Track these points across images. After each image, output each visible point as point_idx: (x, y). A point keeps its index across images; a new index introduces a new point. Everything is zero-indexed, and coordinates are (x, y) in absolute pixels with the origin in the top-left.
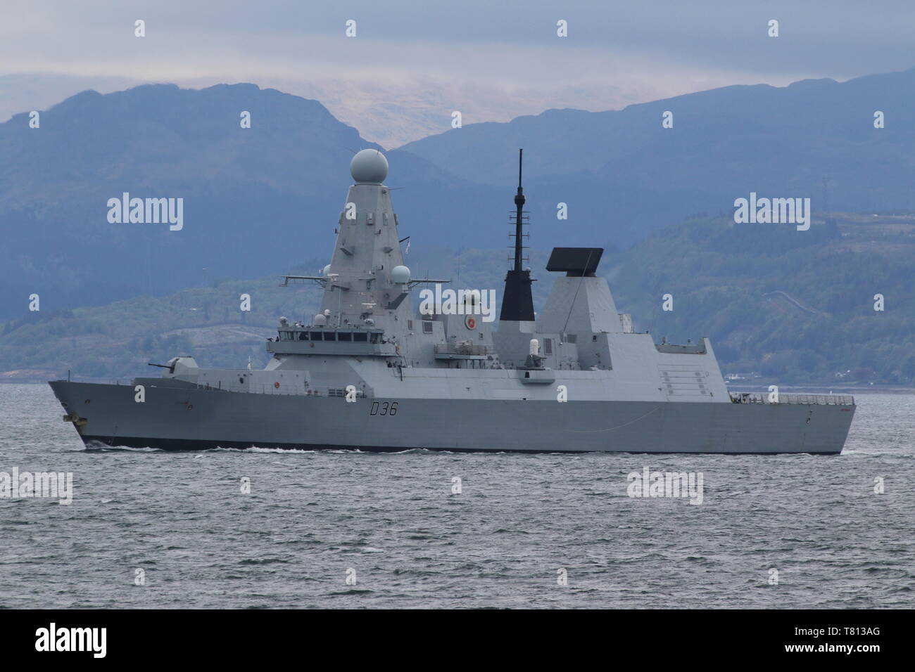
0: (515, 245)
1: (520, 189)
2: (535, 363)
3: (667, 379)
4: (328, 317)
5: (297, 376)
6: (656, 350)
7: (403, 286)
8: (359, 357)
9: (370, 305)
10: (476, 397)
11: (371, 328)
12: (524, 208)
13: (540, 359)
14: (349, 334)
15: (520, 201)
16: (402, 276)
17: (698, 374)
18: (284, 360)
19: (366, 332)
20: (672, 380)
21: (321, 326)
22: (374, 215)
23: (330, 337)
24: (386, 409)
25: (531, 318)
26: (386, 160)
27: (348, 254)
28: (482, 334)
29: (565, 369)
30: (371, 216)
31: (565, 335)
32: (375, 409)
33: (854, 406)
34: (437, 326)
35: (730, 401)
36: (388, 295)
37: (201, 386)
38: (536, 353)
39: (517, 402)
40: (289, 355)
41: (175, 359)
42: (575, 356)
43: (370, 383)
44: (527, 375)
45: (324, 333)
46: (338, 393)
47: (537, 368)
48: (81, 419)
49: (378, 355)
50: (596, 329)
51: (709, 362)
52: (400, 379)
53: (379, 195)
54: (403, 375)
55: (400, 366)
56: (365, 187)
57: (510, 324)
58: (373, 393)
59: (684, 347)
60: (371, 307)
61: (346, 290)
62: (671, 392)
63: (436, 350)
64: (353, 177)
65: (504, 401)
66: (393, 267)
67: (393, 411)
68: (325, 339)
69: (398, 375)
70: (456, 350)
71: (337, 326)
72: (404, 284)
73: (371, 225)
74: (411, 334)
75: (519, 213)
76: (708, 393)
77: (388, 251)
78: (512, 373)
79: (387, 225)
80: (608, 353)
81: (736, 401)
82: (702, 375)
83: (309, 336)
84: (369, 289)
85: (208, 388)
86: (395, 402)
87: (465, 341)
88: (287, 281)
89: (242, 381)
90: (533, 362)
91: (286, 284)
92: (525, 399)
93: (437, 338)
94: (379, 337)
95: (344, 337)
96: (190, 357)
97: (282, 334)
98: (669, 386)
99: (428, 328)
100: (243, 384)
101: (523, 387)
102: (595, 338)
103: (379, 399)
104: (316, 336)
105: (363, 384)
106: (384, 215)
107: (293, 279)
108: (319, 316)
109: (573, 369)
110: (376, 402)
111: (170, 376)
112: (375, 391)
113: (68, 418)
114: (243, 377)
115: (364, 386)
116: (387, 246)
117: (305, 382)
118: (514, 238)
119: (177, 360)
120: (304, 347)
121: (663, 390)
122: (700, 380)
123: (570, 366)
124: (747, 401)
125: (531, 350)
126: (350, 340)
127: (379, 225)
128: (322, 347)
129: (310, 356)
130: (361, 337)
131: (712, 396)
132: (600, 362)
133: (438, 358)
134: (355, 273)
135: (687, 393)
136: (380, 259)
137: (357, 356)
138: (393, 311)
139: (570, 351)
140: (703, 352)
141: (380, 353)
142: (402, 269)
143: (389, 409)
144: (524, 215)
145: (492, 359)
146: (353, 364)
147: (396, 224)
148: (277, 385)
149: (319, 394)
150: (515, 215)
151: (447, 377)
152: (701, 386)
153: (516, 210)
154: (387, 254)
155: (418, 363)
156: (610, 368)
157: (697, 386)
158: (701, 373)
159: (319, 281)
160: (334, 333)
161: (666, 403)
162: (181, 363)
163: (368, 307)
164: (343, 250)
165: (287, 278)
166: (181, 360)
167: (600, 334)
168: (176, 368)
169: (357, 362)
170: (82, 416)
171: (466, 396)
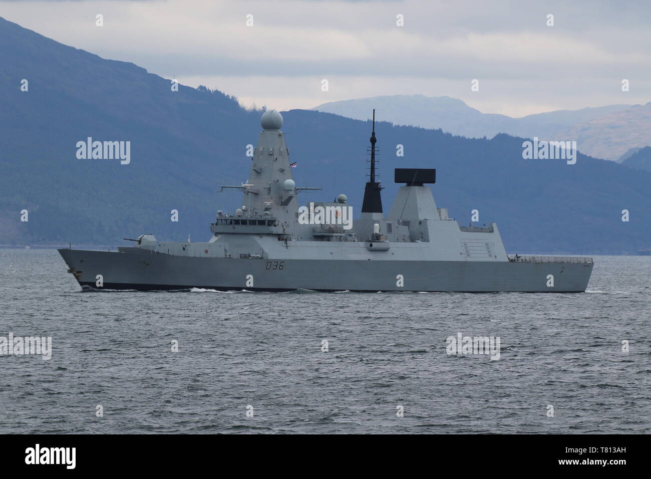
0: (370, 167)
1: (373, 134)
2: (377, 238)
3: (466, 248)
4: (244, 210)
5: (220, 246)
6: (459, 230)
7: (291, 192)
8: (260, 235)
9: (268, 203)
10: (336, 258)
11: (268, 217)
12: (376, 145)
13: (380, 236)
14: (255, 221)
15: (373, 141)
16: (290, 186)
17: (487, 244)
18: (220, 236)
19: (264, 219)
20: (470, 248)
21: (240, 216)
22: (273, 149)
23: (244, 222)
24: (276, 266)
25: (380, 211)
27: (258, 172)
30: (271, 149)
31: (401, 221)
32: (269, 266)
33: (593, 264)
35: (508, 261)
36: (281, 197)
38: (378, 232)
39: (364, 261)
40: (222, 233)
42: (407, 234)
43: (266, 251)
44: (371, 245)
45: (241, 220)
46: (244, 256)
47: (379, 241)
48: (78, 272)
49: (272, 233)
50: (421, 218)
51: (495, 238)
52: (285, 248)
53: (277, 137)
54: (288, 245)
55: (286, 240)
56: (269, 132)
57: (365, 214)
58: (267, 256)
59: (481, 228)
60: (269, 204)
61: (256, 194)
62: (468, 255)
63: (314, 231)
64: (262, 126)
65: (355, 261)
66: (285, 180)
67: (281, 267)
68: (242, 224)
69: (285, 245)
70: (326, 230)
71: (248, 216)
72: (291, 190)
73: (271, 155)
74: (297, 221)
75: (373, 147)
76: (493, 256)
77: (282, 171)
78: (362, 244)
79: (282, 155)
80: (428, 232)
81: (512, 261)
83: (233, 222)
84: (269, 193)
86: (283, 262)
89: (184, 249)
90: (375, 237)
91: (222, 190)
92: (369, 260)
94: (273, 222)
95: (253, 222)
96: (151, 234)
97: (219, 221)
98: (467, 252)
100: (185, 251)
101: (369, 252)
102: (420, 223)
103: (272, 260)
104: (237, 222)
106: (280, 149)
107: (225, 188)
108: (239, 210)
109: (406, 242)
110: (269, 262)
111: (138, 246)
112: (269, 255)
113: (70, 271)
114: (184, 247)
115: (263, 252)
116: (282, 168)
117: (226, 250)
118: (370, 164)
119: (143, 236)
120: (230, 229)
121: (463, 254)
122: (488, 248)
123: (404, 240)
124: (520, 261)
125: (375, 230)
126: (256, 224)
127: (276, 155)
128: (240, 228)
129: (233, 234)
130: (262, 223)
131: (496, 258)
132: (422, 238)
133: (315, 235)
134: (261, 184)
135: (479, 255)
136: (277, 176)
138: (285, 207)
139: (404, 230)
140: (492, 231)
142: (290, 182)
143: (278, 266)
144: (376, 149)
145: (352, 236)
146: (256, 238)
147: (288, 154)
148: (206, 252)
149: (231, 257)
150: (371, 149)
151: (318, 247)
152: (489, 252)
153: (371, 146)
154: (281, 173)
155: (301, 238)
156: (428, 241)
157: (486, 252)
158: (489, 244)
159: (242, 189)
160: (246, 220)
161: (465, 262)
162: (145, 239)
163: (267, 204)
164: (254, 170)
165: (222, 187)
166: (145, 236)
167: (423, 220)
168: (142, 241)
169: (259, 237)
170: (79, 270)
171: (330, 258)
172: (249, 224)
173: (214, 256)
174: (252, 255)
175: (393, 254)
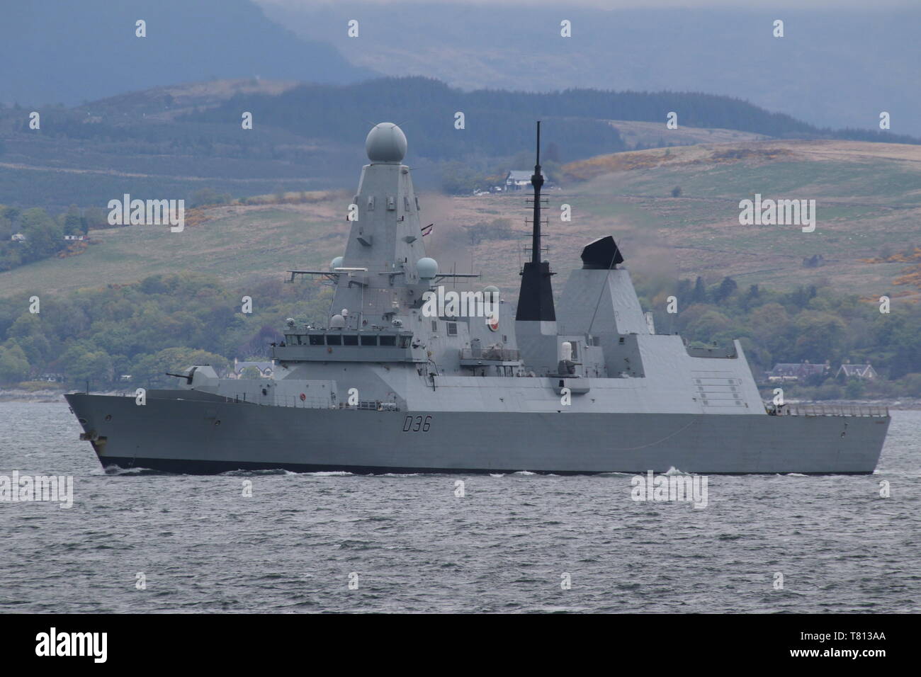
0: (533, 233)
1: (538, 168)
2: (567, 370)
3: (701, 388)
4: (346, 318)
5: (323, 386)
6: (687, 355)
7: (430, 281)
9: (396, 304)
10: (511, 409)
11: (400, 330)
13: (573, 366)
15: (537, 182)
16: (429, 269)
17: (731, 382)
18: (293, 368)
19: (394, 335)
20: (706, 389)
21: (340, 329)
22: (394, 199)
23: (351, 341)
24: (419, 424)
25: (551, 317)
26: (404, 136)
27: (366, 244)
28: (505, 337)
29: (591, 377)
30: (392, 200)
31: (590, 337)
32: (408, 424)
33: (888, 418)
34: (461, 326)
35: (766, 413)
36: (412, 291)
37: (230, 400)
38: (569, 358)
39: (551, 415)
40: (299, 362)
41: (193, 367)
42: (601, 361)
43: (402, 394)
44: (561, 384)
45: (344, 336)
46: (371, 406)
47: (571, 375)
48: (101, 438)
49: (410, 361)
50: (622, 330)
51: (740, 367)
52: (432, 390)
53: (400, 175)
54: (435, 385)
56: (382, 167)
57: (529, 324)
58: (406, 406)
59: (710, 350)
61: (364, 286)
62: (706, 403)
63: (460, 356)
64: (369, 155)
65: (536, 414)
66: (418, 260)
67: (427, 426)
68: (346, 344)
69: (430, 384)
70: (485, 356)
71: (358, 328)
72: (430, 278)
73: (392, 210)
74: (435, 337)
75: (537, 195)
76: (743, 404)
77: (410, 240)
78: (544, 381)
79: (409, 211)
80: (639, 357)
82: (735, 383)
83: (325, 340)
84: (392, 285)
85: (237, 401)
86: (429, 415)
87: (494, 345)
88: (293, 276)
89: (265, 392)
90: (565, 369)
91: (293, 278)
92: (559, 412)
93: (461, 342)
94: (408, 340)
95: (369, 341)
96: (208, 365)
97: (291, 338)
98: (703, 396)
99: (452, 330)
100: (269, 397)
101: (557, 397)
102: (622, 340)
103: (412, 412)
104: (334, 340)
105: (394, 395)
106: (405, 199)
107: (300, 275)
108: (336, 317)
109: (600, 377)
110: (409, 416)
111: (188, 388)
112: (408, 404)
113: (85, 437)
115: (395, 398)
116: (409, 235)
117: (332, 393)
119: (195, 368)
120: (320, 352)
121: (697, 400)
122: (733, 389)
123: (597, 373)
124: (783, 413)
125: (563, 355)
126: (375, 344)
127: (401, 211)
128: (342, 352)
129: (326, 363)
130: (388, 341)
131: (747, 407)
132: (629, 369)
134: (375, 268)
135: (721, 405)
136: (402, 250)
137: (385, 363)
138: (417, 310)
139: (597, 354)
140: (735, 356)
141: (412, 359)
142: (429, 261)
143: (422, 424)
144: (542, 198)
146: (379, 372)
147: (418, 209)
148: (303, 397)
149: (351, 407)
150: (533, 198)
151: (480, 387)
152: (735, 396)
153: (534, 193)
154: (410, 245)
155: (443, 370)
156: (642, 376)
157: (731, 396)
158: (734, 380)
160: (356, 337)
161: (702, 415)
162: (200, 373)
164: (359, 240)
165: (294, 273)
166: (200, 369)
167: (628, 336)
168: (194, 378)
169: (384, 369)
170: (101, 435)
171: (500, 408)
172: (362, 344)
173: (316, 406)
174: (382, 404)
175: (593, 400)
